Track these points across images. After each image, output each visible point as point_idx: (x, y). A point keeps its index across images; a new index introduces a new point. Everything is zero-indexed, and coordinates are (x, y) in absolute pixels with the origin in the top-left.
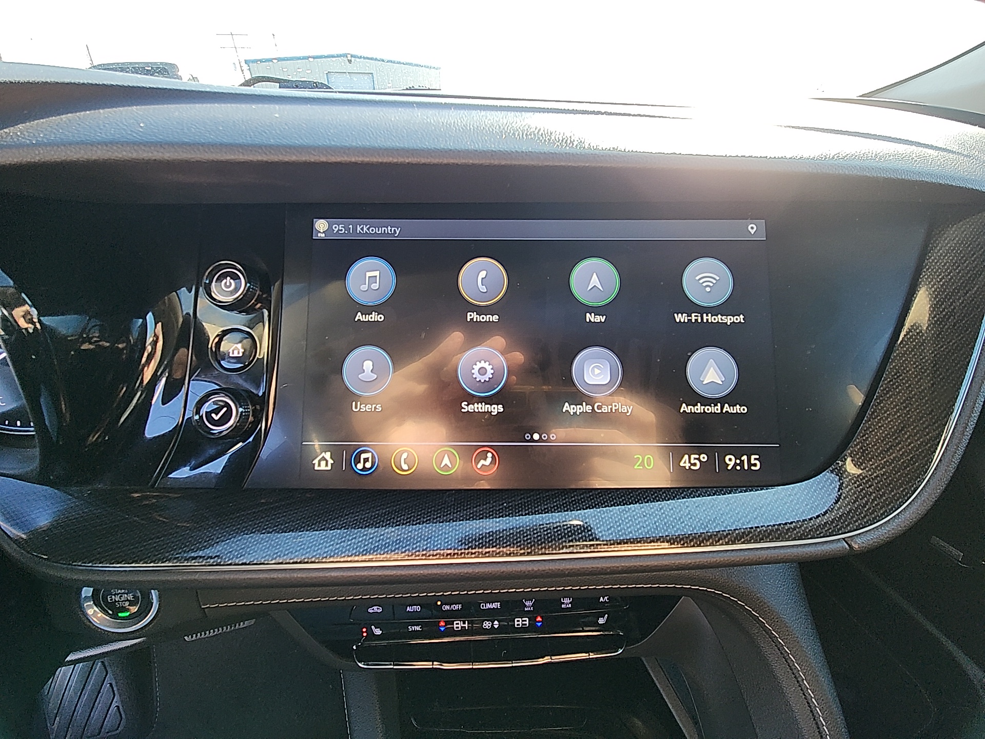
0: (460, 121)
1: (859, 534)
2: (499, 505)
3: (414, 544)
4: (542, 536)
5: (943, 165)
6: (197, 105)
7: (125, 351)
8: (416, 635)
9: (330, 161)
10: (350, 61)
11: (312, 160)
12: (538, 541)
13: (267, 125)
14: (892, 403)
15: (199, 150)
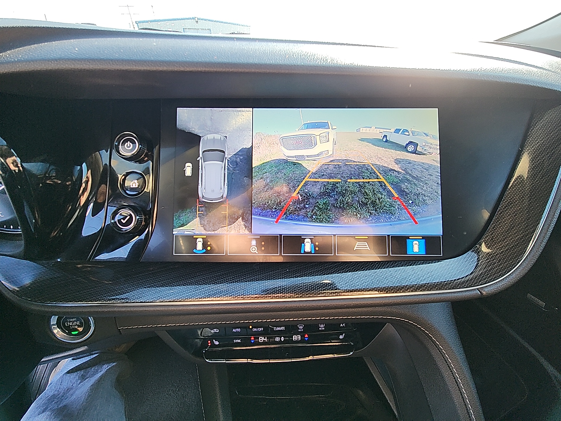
0: (261, 48)
1: (487, 286)
2: (284, 271)
3: (236, 291)
4: (309, 287)
5: (540, 76)
6: (108, 39)
7: (70, 186)
8: (238, 345)
9: (186, 71)
10: (197, 22)
11: (176, 70)
12: (306, 290)
13: (149, 50)
14: (507, 213)
15: (109, 63)
